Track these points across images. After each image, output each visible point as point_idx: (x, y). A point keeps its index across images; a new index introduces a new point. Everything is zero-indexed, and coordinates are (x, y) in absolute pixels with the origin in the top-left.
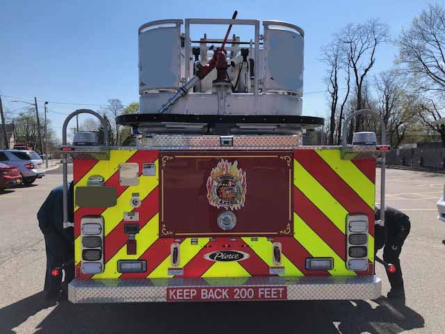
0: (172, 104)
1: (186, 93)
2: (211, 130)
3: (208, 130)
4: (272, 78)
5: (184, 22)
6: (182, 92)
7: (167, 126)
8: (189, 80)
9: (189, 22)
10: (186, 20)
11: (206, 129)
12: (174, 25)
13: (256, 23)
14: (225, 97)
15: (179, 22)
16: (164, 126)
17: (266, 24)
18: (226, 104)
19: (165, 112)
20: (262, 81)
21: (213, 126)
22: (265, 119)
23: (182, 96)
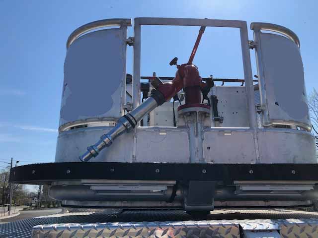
0: (106, 145)
1: (134, 126)
2: (178, 193)
3: (174, 194)
4: (276, 103)
5: (133, 23)
6: (126, 123)
7: (94, 188)
8: (138, 105)
9: (140, 22)
10: (136, 19)
11: (170, 193)
12: (118, 26)
13: (242, 25)
14: (202, 132)
15: (125, 23)
16: (87, 187)
17: (257, 27)
18: (205, 146)
19: (93, 160)
20: (261, 108)
21: (185, 187)
22: (293, 172)
23: (126, 130)
